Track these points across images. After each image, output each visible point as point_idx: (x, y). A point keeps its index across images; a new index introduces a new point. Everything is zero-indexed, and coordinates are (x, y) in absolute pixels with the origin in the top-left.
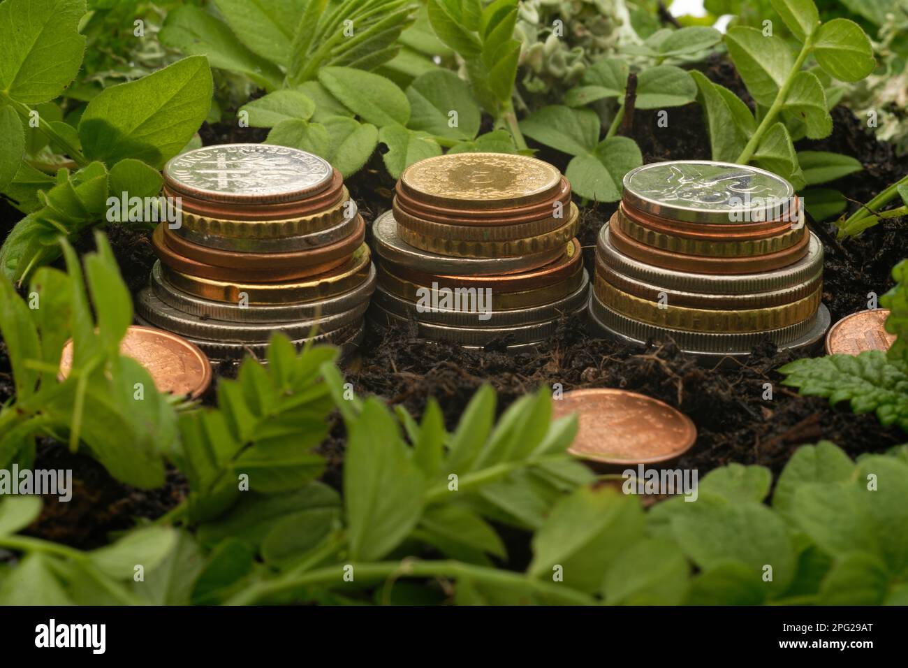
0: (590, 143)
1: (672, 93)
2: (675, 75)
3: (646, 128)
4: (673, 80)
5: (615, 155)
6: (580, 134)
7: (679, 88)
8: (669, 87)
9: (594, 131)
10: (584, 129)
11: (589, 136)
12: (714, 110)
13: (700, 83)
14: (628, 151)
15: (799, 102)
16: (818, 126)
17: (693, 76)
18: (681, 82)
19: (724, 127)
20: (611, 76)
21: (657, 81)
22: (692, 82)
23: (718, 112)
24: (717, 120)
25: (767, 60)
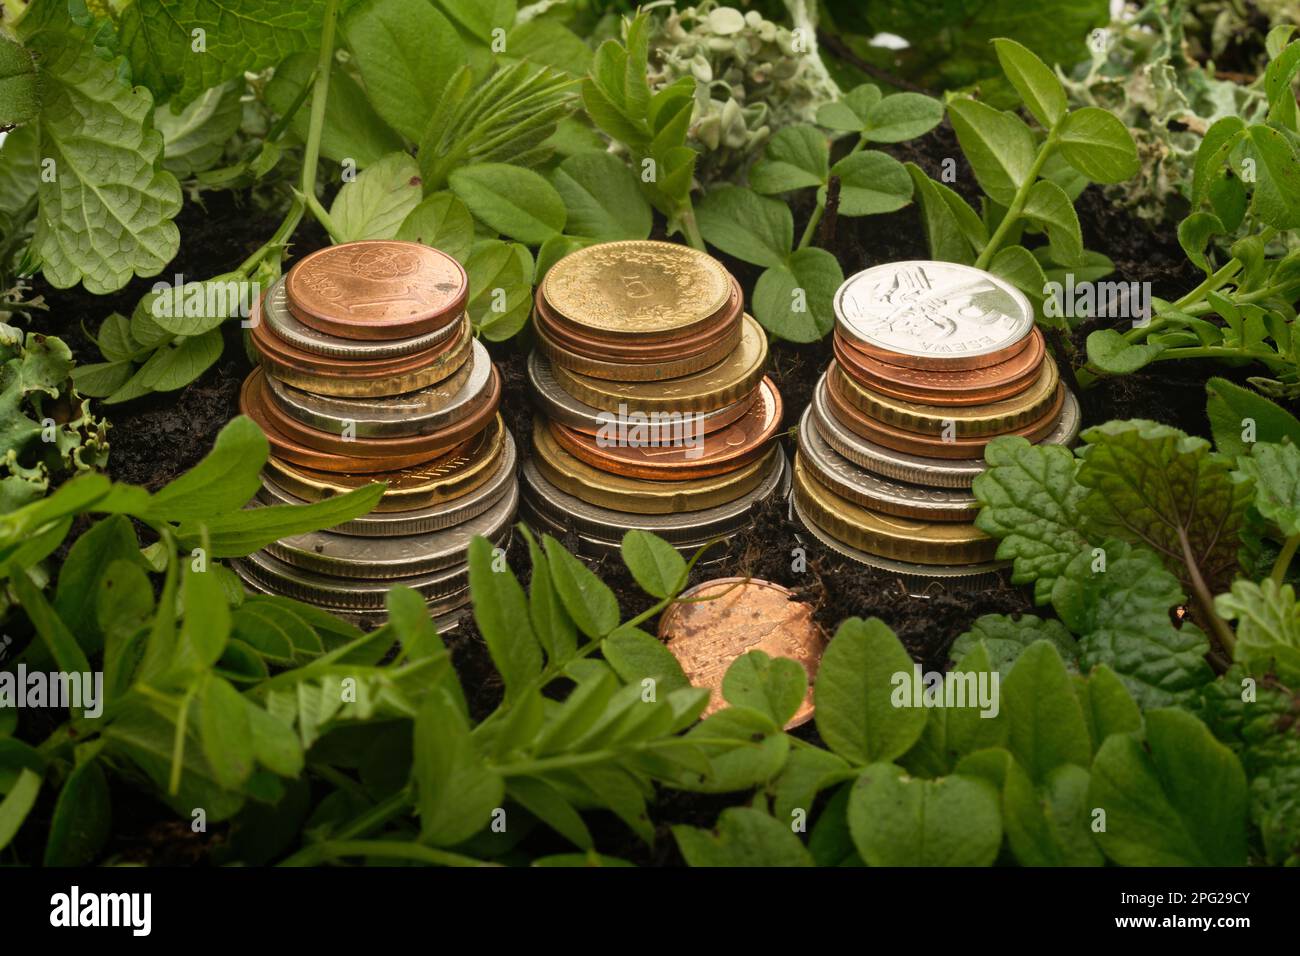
0: (782, 248)
1: (883, 189)
2: (884, 165)
3: (851, 236)
4: (884, 172)
5: (812, 273)
6: (768, 233)
7: (890, 185)
8: (878, 182)
9: (786, 232)
10: (773, 226)
11: (781, 237)
12: (936, 217)
13: (918, 179)
14: (828, 271)
15: (1042, 215)
16: (1065, 249)
17: (909, 169)
18: (893, 176)
19: (948, 240)
20: (805, 153)
21: (862, 171)
22: (907, 177)
23: (941, 220)
24: (939, 229)
25: (1000, 146)
